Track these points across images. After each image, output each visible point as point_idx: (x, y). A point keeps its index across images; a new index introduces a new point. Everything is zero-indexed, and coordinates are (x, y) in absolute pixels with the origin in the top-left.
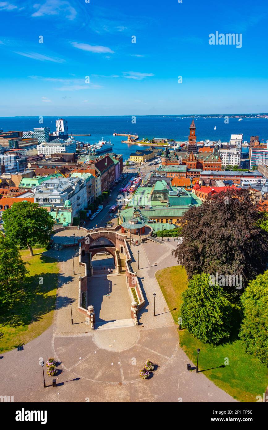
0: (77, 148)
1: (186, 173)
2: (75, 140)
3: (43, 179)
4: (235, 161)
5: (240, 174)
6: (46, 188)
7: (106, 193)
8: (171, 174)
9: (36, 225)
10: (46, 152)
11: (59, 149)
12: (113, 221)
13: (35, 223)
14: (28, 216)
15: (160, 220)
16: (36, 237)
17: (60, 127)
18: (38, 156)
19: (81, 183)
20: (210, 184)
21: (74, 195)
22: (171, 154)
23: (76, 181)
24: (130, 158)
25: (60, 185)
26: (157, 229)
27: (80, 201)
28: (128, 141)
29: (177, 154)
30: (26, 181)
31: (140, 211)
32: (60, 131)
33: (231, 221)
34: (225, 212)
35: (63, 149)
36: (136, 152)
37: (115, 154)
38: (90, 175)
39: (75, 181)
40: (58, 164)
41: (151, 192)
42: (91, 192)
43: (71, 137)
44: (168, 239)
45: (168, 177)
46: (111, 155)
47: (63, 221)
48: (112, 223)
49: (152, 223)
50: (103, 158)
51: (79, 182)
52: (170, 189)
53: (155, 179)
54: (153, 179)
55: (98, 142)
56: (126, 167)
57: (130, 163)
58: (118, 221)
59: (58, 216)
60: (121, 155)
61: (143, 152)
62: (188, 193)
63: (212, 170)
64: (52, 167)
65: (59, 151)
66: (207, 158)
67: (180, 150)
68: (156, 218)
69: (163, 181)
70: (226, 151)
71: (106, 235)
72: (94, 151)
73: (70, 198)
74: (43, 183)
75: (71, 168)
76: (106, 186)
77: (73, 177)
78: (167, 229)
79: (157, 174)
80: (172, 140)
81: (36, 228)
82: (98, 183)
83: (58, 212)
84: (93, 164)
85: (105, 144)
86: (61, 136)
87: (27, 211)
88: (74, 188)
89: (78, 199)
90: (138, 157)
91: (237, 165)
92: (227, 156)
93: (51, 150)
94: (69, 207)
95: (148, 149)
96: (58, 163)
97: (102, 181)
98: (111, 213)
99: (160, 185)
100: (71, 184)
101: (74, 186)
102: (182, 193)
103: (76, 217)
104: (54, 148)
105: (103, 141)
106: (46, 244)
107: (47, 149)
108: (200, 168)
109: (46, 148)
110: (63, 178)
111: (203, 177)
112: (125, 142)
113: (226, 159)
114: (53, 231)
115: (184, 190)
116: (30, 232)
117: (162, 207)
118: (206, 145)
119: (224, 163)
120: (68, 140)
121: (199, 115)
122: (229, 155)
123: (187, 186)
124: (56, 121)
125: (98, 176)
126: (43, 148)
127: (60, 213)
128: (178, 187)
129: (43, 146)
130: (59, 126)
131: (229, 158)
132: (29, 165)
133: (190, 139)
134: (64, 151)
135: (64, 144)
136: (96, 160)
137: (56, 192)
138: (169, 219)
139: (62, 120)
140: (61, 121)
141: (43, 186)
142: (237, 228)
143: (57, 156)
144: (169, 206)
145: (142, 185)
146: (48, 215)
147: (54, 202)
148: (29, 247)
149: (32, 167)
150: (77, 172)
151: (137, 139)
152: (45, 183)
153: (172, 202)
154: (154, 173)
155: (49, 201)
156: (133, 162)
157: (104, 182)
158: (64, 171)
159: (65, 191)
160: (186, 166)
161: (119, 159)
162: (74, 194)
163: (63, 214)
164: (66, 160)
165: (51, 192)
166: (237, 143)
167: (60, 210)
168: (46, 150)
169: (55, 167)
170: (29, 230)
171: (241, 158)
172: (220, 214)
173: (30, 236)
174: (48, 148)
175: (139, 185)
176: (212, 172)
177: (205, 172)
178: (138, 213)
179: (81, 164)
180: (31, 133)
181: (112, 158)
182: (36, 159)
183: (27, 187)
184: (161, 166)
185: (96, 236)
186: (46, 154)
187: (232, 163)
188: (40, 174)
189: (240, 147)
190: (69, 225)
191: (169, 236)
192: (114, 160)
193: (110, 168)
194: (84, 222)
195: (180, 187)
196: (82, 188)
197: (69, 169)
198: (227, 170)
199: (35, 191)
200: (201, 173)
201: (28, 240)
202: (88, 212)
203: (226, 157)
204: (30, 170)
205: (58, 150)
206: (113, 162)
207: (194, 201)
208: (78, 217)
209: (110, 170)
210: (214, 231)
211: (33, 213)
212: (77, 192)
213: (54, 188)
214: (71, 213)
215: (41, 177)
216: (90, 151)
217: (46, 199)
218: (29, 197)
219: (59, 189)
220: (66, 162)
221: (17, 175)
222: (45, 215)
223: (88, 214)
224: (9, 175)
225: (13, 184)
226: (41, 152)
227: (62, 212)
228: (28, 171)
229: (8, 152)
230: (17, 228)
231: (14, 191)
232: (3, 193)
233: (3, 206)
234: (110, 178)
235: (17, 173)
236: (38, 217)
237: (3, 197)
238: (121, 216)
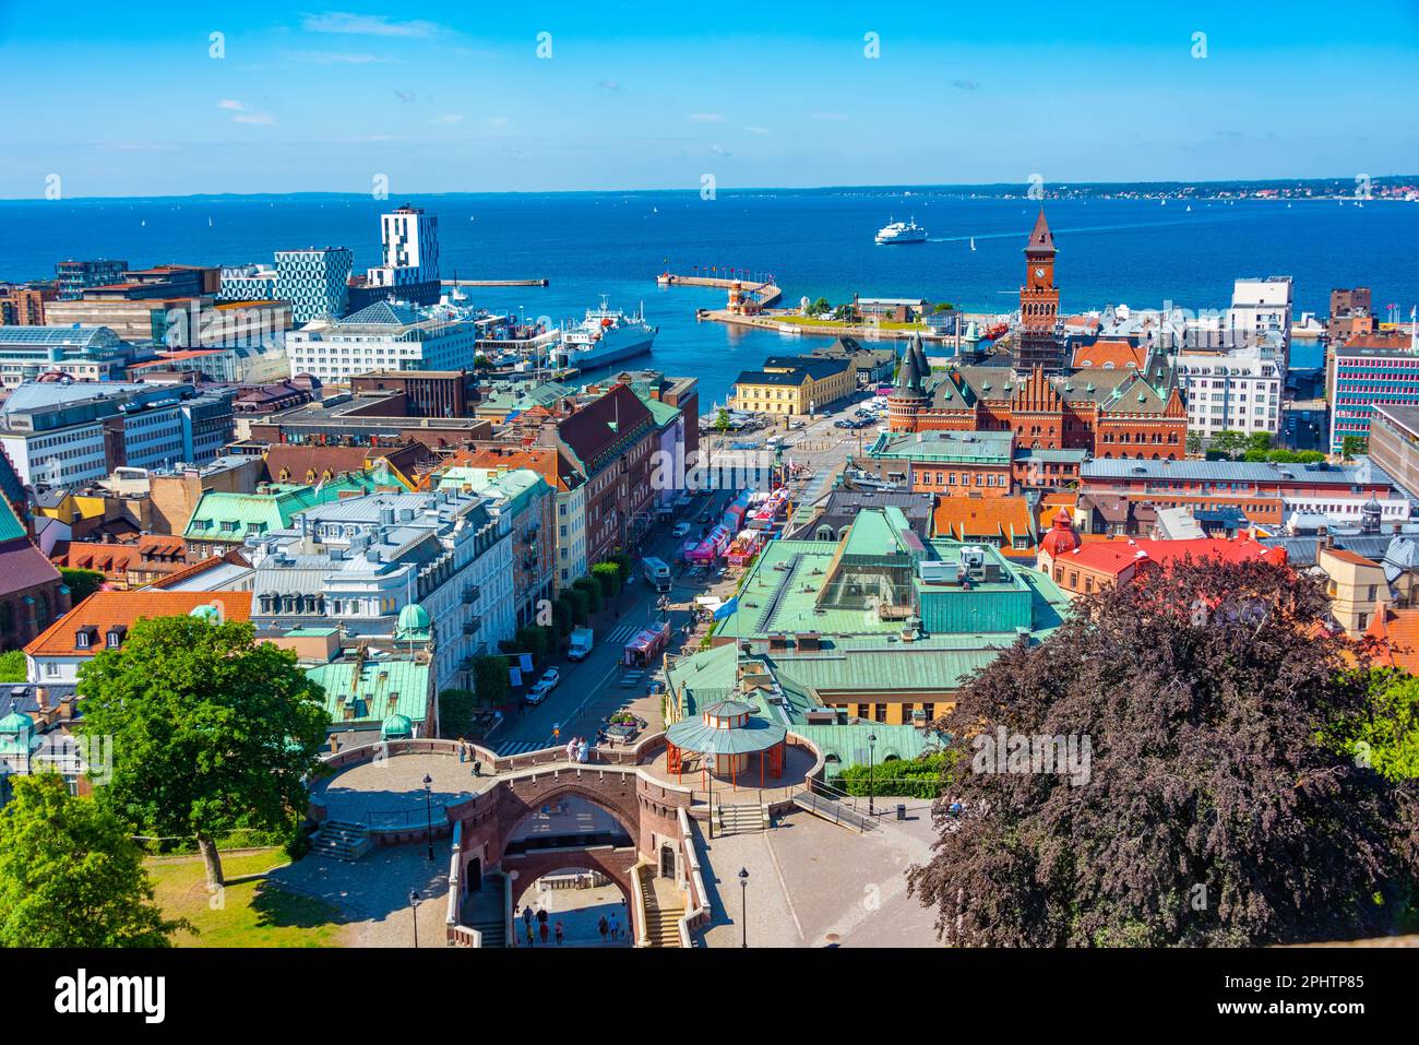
0: (478, 346)
1: (1010, 470)
2: (471, 307)
3: (306, 498)
4: (1256, 409)
5: (1277, 476)
6: (316, 541)
7: (611, 567)
8: (933, 475)
9: (236, 734)
10: (328, 365)
11: (392, 352)
12: (639, 708)
13: (232, 723)
14: (202, 690)
15: (872, 707)
16: (236, 796)
17: (404, 242)
18: (287, 383)
19: (488, 518)
20: (1132, 524)
21: (450, 576)
22: (937, 378)
23: (460, 508)
24: (734, 394)
25: (384, 530)
26: (851, 751)
27: (475, 609)
28: (729, 314)
29: (967, 378)
30: (220, 507)
31: (770, 663)
32: (400, 263)
33: (1196, 725)
34: (1165, 678)
35: (412, 352)
36: (768, 364)
37: (662, 377)
38: (530, 477)
39: (455, 510)
40: (379, 425)
41: (829, 566)
42: (535, 562)
43: (450, 294)
44: (902, 810)
45: (921, 488)
46: (639, 380)
47: (383, 709)
48: (634, 719)
49: (828, 722)
50: (602, 395)
51: (478, 515)
52: (923, 549)
53: (856, 499)
54: (843, 498)
55: (582, 319)
56: (714, 438)
57: (736, 420)
58: (664, 710)
59: (360, 683)
60: (689, 381)
61: (799, 367)
62: (1014, 570)
63: (1140, 456)
64: (350, 439)
65: (392, 361)
66: (1115, 394)
67: (979, 358)
68: (852, 699)
69: (894, 512)
70: (1211, 362)
71: (587, 784)
72: (564, 361)
73: (429, 592)
74: (300, 517)
75: (443, 443)
76: (611, 533)
77: (446, 490)
78: (903, 758)
79: (862, 474)
80: (944, 309)
81: (234, 744)
82: (572, 520)
83: (363, 661)
84: (550, 429)
85: (614, 325)
86: (404, 286)
87: (198, 661)
88: (448, 542)
89: (471, 595)
90: (774, 390)
91: (1265, 429)
92: (1217, 385)
93: (351, 356)
94: (420, 637)
95: (824, 352)
96: (379, 422)
97: (590, 508)
98: (632, 666)
99: (877, 532)
100: (433, 523)
101: (451, 535)
102: (983, 569)
103: (458, 687)
104: (369, 346)
105: (604, 314)
106: (287, 827)
107: (334, 351)
108: (1078, 446)
109: (327, 346)
110: (400, 492)
111: (1094, 491)
112: (714, 315)
113: (1209, 403)
114: (325, 765)
115: (994, 556)
116: (205, 769)
117: (882, 642)
118: (1109, 330)
119: (1202, 421)
120: (436, 309)
121: (1078, 187)
122: (1225, 380)
123: (1012, 534)
124: (383, 217)
125: (574, 486)
126: (316, 345)
127: (373, 672)
128: (967, 538)
129: (316, 337)
130: (394, 240)
131: (1227, 397)
132: (243, 430)
133: (1030, 301)
134: (414, 361)
135: (418, 326)
136: (568, 405)
137: (359, 566)
138: (915, 705)
139: (413, 212)
140: (405, 216)
141: (301, 533)
142: (1226, 761)
143: (381, 387)
144: (915, 635)
145: (789, 529)
146: (300, 682)
147: (348, 613)
148: (201, 843)
149: (254, 440)
150: (469, 466)
151: (775, 303)
152: (307, 518)
153: (932, 616)
154: (850, 470)
155: (322, 606)
156: (751, 416)
157: (603, 512)
158: (408, 459)
159: (406, 558)
160: (1009, 436)
161: (681, 398)
162: (447, 572)
163: (385, 675)
164: (423, 404)
165: (336, 562)
166: (1265, 322)
167: (372, 651)
168: (328, 356)
169: (367, 438)
170: (202, 755)
171: (1284, 397)
172: (1140, 688)
173: (205, 786)
174: (339, 346)
175: (775, 528)
176: (1139, 464)
177: (1102, 467)
178: (759, 672)
179: (494, 425)
180: (262, 273)
181: (643, 397)
182: (277, 399)
183: (226, 535)
184: (884, 437)
185: (538, 791)
186: (330, 374)
187: (1242, 422)
188: (289, 475)
189: (1280, 343)
190: (414, 731)
191: (906, 794)
192: (653, 405)
193: (634, 444)
194: (498, 715)
195: (977, 538)
196: (489, 546)
197: (435, 449)
198: (1213, 456)
199: (259, 557)
200: (1086, 471)
201: (197, 807)
202: (515, 662)
203: (1210, 390)
204: (245, 451)
205: (386, 356)
206: (646, 413)
207: (1041, 611)
208: (468, 685)
209: (634, 455)
210: (1112, 773)
211: (225, 671)
212: (466, 565)
213: (355, 544)
214: (425, 669)
215: (296, 489)
216: (543, 362)
217: (311, 599)
218: (226, 589)
219: (377, 547)
220: (421, 413)
221: (181, 476)
222: (284, 682)
223: (515, 672)
224: (141, 476)
225: (160, 524)
226: (306, 364)
227: (382, 667)
228: (233, 461)
229: (138, 369)
230: (146, 747)
231: (163, 558)
232: (108, 566)
233: (101, 632)
234: (631, 497)
235: (179, 465)
236: (247, 695)
237: (106, 588)
238: (677, 685)
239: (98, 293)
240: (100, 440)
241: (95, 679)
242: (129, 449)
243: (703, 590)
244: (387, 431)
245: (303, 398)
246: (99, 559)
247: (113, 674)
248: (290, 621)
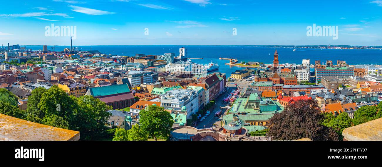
0: (193, 68)
1: (273, 87)
2: (192, 62)
3: (168, 89)
4: (306, 77)
5: (310, 87)
6: (170, 96)
7: (213, 101)
8: (261, 88)
9: (161, 123)
11: (180, 68)
12: (217, 123)
13: (161, 122)
14: (156, 116)
15: (253, 123)
16: (160, 132)
17: (182, 52)
18: (166, 72)
19: (195, 94)
20: (290, 95)
22: (262, 74)
24: (231, 76)
25: (180, 95)
26: (250, 130)
27: (193, 107)
28: (230, 64)
29: (266, 73)
30: (156, 90)
31: (238, 117)
32: (182, 55)
33: (303, 123)
34: (298, 117)
35: (183, 68)
36: (236, 71)
37: (220, 73)
38: (201, 88)
39: (190, 92)
41: (246, 102)
42: (202, 101)
43: (189, 60)
44: (259, 138)
45: (259, 90)
46: (217, 74)
47: (180, 121)
48: (216, 125)
49: (247, 125)
50: (212, 76)
51: (193, 93)
52: (261, 99)
53: (250, 92)
54: (248, 92)
55: (208, 64)
56: (228, 82)
57: (231, 80)
58: (221, 124)
59: (176, 117)
60: (225, 74)
61: (241, 72)
62: (274, 102)
63: (291, 85)
64: (174, 81)
65: (180, 70)
66: (287, 76)
67: (267, 71)
68: (250, 122)
69: (256, 94)
70: (300, 71)
71: (211, 134)
72: (205, 70)
73: (186, 104)
74: (167, 92)
75: (188, 82)
76: (213, 96)
77: (189, 89)
78: (259, 130)
79: (251, 88)
80: (262, 63)
81: (161, 125)
82: (207, 94)
83: (177, 114)
84: (204, 80)
85: (213, 65)
86: (182, 59)
87: (156, 112)
88: (189, 97)
89: (192, 105)
90: (237, 75)
91: (307, 80)
92: (301, 74)
93: (175, 69)
94: (185, 111)
95: (244, 70)
96: (178, 78)
97: (210, 93)
98: (216, 117)
99: (254, 97)
100: (187, 94)
102: (269, 102)
103: (190, 119)
104: (177, 67)
105: (211, 63)
106: (167, 137)
107: (172, 68)
108: (282, 83)
110: (182, 89)
111: (285, 90)
112: (228, 64)
113: (300, 77)
114: (173, 129)
115: (271, 100)
116: (156, 128)
117: (255, 113)
118: (286, 67)
119: (299, 79)
120: (187, 62)
121: (280, 46)
122: (302, 73)
123: (273, 97)
124: (180, 49)
125: (207, 89)
127: (178, 115)
128: (266, 97)
129: (170, 66)
130: (181, 52)
131: (302, 76)
132: (159, 79)
133: (275, 62)
134: (183, 70)
135: (184, 65)
136: (207, 77)
137: (176, 100)
138: (260, 122)
140: (183, 49)
141: (168, 94)
142: (307, 127)
143: (179, 74)
144: (260, 112)
145: (240, 96)
146: (170, 116)
147: (174, 107)
148: (155, 138)
149: (161, 80)
150: (192, 86)
151: (237, 62)
152: (169, 92)
153: (262, 109)
154: (249, 87)
155: (171, 105)
156: (234, 79)
157: (212, 93)
158: (183, 84)
159: (183, 99)
160: (272, 82)
161: (223, 76)
162: (189, 101)
163: (180, 116)
164: (185, 76)
165: (173, 99)
166: (307, 65)
167: (178, 112)
168: (171, 68)
169: (177, 81)
170: (156, 125)
171: (310, 76)
172: (295, 118)
173: (156, 130)
174: (173, 67)
175: (237, 96)
176: (291, 86)
177: (285, 86)
178: (236, 118)
179: (195, 80)
180: (162, 56)
181: (218, 76)
182: (164, 74)
183: (157, 94)
184: (254, 82)
185: (204, 135)
186: (171, 71)
187: (304, 79)
188: (166, 86)
189: (309, 68)
190: (184, 125)
191: (260, 136)
192: (219, 77)
193: (216, 83)
195: (268, 97)
196: (195, 98)
197: (187, 83)
198: (301, 84)
199: (161, 97)
200: (283, 87)
201: (155, 133)
203: (300, 75)
204: (160, 82)
206: (218, 79)
207: (278, 108)
209: (216, 85)
210: (292, 131)
211: (160, 114)
212: (192, 100)
213: (175, 97)
214: (186, 116)
215: (167, 88)
216: (202, 70)
217: (169, 104)
218: (157, 102)
219: (179, 97)
220: (185, 78)
221: (151, 85)
222: (168, 116)
223: (198, 117)
224: (145, 84)
225: (148, 92)
226: (168, 70)
227: (180, 115)
228: (158, 83)
229: (146, 69)
230: (149, 124)
231: (148, 96)
232: (140, 97)
233: (140, 106)
234: (216, 91)
235: (150, 83)
236: (163, 117)
237: (140, 100)
238: (224, 120)
239: (141, 58)
240: (140, 79)
241: (142, 113)
242: (144, 80)
243: (227, 105)
244: (180, 80)
245: (168, 74)
246: (139, 96)
247: (144, 113)
248: (166, 107)
